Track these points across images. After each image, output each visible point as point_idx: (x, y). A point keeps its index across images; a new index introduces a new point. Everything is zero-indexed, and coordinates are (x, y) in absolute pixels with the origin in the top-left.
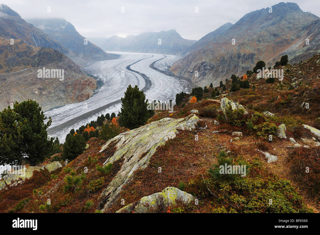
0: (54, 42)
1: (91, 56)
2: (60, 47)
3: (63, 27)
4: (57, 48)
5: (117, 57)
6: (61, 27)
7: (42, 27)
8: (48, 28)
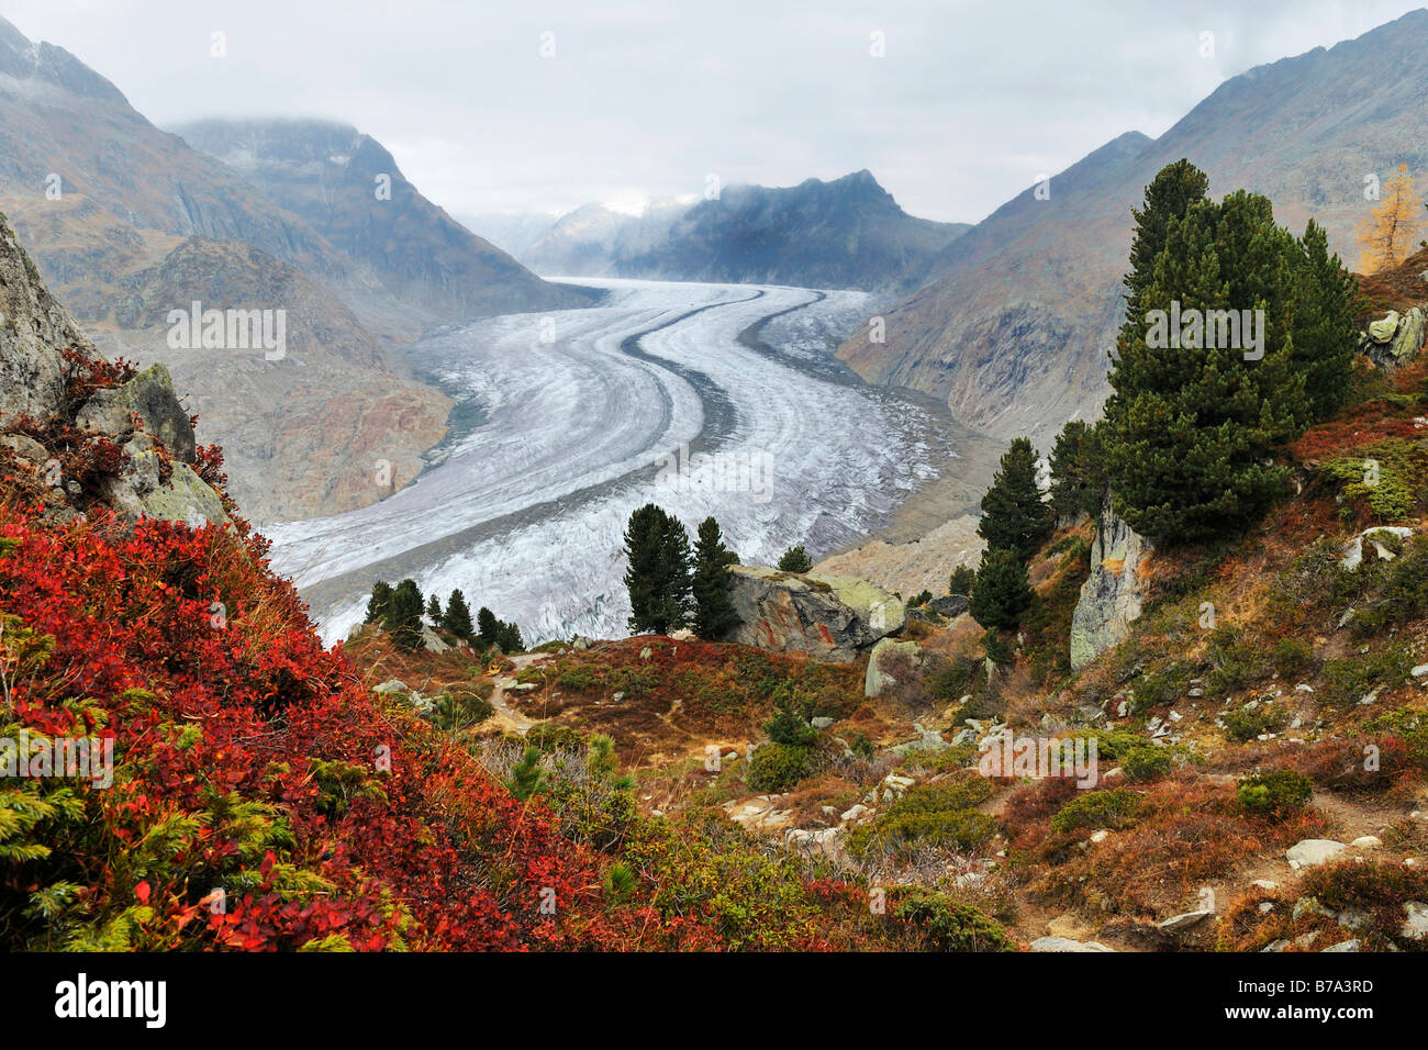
0: (284, 226)
1: (463, 295)
2: (312, 246)
3: (341, 160)
4: (294, 249)
5: (595, 296)
6: (332, 159)
7: (241, 160)
8: (271, 162)
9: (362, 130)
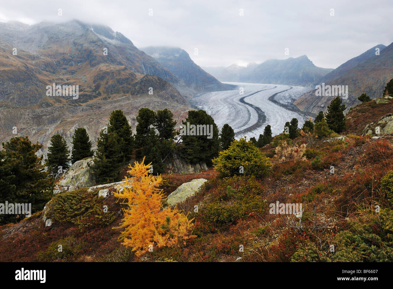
0: (165, 71)
1: (203, 87)
2: (171, 76)
3: (177, 55)
4: (166, 77)
5: (233, 87)
6: (175, 55)
7: (156, 56)
8: (162, 56)
9: (182, 49)
